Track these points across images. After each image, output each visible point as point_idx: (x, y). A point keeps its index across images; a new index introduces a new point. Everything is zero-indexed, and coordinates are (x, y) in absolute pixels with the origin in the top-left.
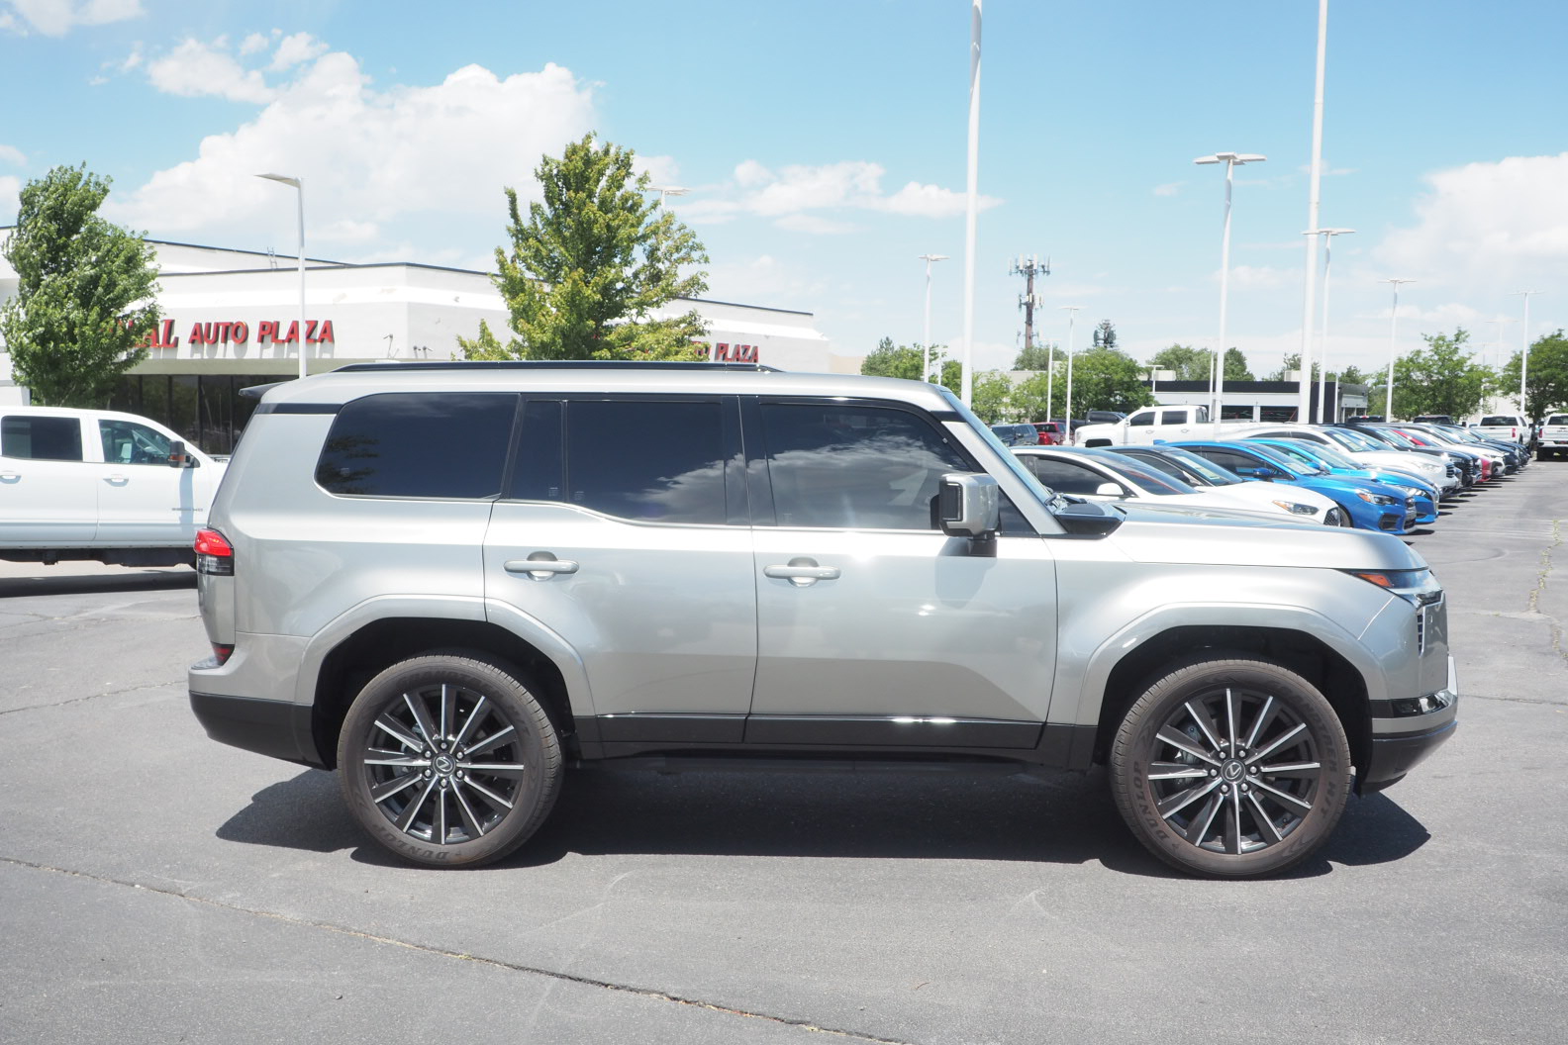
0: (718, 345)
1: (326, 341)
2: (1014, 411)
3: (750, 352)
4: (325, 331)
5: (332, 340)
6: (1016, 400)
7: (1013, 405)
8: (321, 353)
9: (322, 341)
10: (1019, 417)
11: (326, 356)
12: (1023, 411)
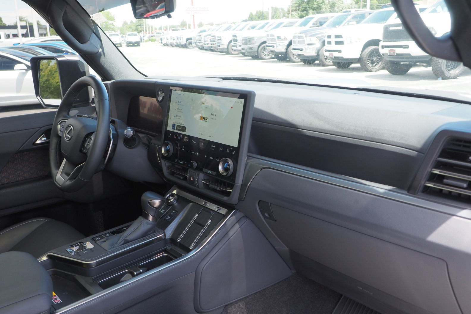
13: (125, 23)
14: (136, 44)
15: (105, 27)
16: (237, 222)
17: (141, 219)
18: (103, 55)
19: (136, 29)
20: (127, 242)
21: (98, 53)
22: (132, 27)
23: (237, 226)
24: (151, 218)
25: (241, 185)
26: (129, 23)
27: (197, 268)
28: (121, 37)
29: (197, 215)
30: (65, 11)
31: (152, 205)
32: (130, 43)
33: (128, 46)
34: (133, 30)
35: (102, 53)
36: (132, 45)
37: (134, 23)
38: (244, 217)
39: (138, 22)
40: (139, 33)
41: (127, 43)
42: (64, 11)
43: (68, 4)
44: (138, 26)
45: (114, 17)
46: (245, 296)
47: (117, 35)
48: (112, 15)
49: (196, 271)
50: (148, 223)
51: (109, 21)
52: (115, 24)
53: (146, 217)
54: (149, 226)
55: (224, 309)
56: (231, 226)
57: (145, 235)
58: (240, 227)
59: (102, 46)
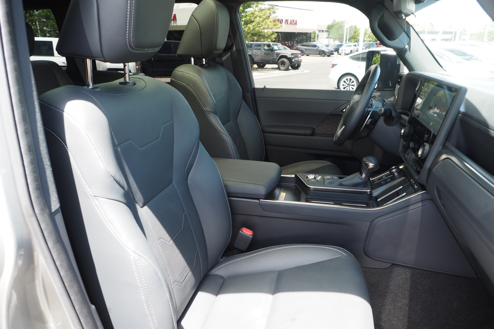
0: (286, 20)
1: (174, 20)
2: (369, 39)
3: (295, 22)
4: (174, 17)
5: (176, 20)
6: (369, 36)
7: (368, 37)
8: (173, 23)
9: (173, 20)
10: (370, 41)
11: (175, 25)
12: (371, 39)
16: (421, 201)
17: (358, 174)
18: (408, 51)
20: (341, 185)
21: (404, 49)
23: (420, 204)
24: (364, 175)
25: (428, 169)
27: (373, 220)
29: (402, 187)
30: (383, 15)
31: (367, 165)
35: (408, 49)
38: (430, 199)
42: (381, 15)
43: (387, 9)
46: (412, 266)
49: (371, 222)
50: (360, 178)
53: (361, 174)
54: (360, 181)
55: (391, 266)
56: (414, 202)
57: (356, 185)
58: (422, 206)
59: (409, 44)
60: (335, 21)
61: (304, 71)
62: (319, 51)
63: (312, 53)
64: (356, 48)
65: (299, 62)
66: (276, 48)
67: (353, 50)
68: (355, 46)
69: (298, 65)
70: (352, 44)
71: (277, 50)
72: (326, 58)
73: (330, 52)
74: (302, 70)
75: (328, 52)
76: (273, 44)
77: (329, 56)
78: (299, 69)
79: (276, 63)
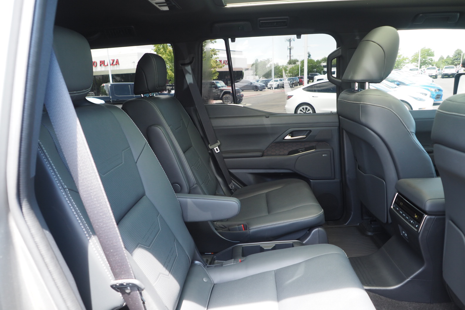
2: (289, 75)
3: (227, 62)
4: (117, 62)
5: (119, 64)
9: (116, 65)
11: (118, 68)
12: (291, 75)
13: (442, 58)
14: (451, 76)
15: (423, 62)
19: (451, 63)
22: (448, 61)
26: (445, 58)
28: (437, 70)
32: (446, 75)
33: (443, 77)
34: (448, 63)
36: (447, 76)
37: (450, 58)
39: (455, 57)
40: (455, 66)
41: (442, 75)
44: (454, 60)
45: (434, 53)
47: (434, 68)
48: (432, 51)
51: (428, 57)
52: (433, 58)
60: (257, 60)
61: (246, 104)
62: (252, 86)
63: (247, 89)
64: (282, 82)
65: (241, 96)
66: (219, 85)
67: (279, 84)
68: (281, 80)
69: (240, 99)
70: (278, 79)
71: (220, 87)
72: (259, 92)
73: (262, 86)
74: (245, 103)
75: (261, 87)
76: (215, 82)
77: (261, 90)
78: (241, 103)
79: (221, 99)
